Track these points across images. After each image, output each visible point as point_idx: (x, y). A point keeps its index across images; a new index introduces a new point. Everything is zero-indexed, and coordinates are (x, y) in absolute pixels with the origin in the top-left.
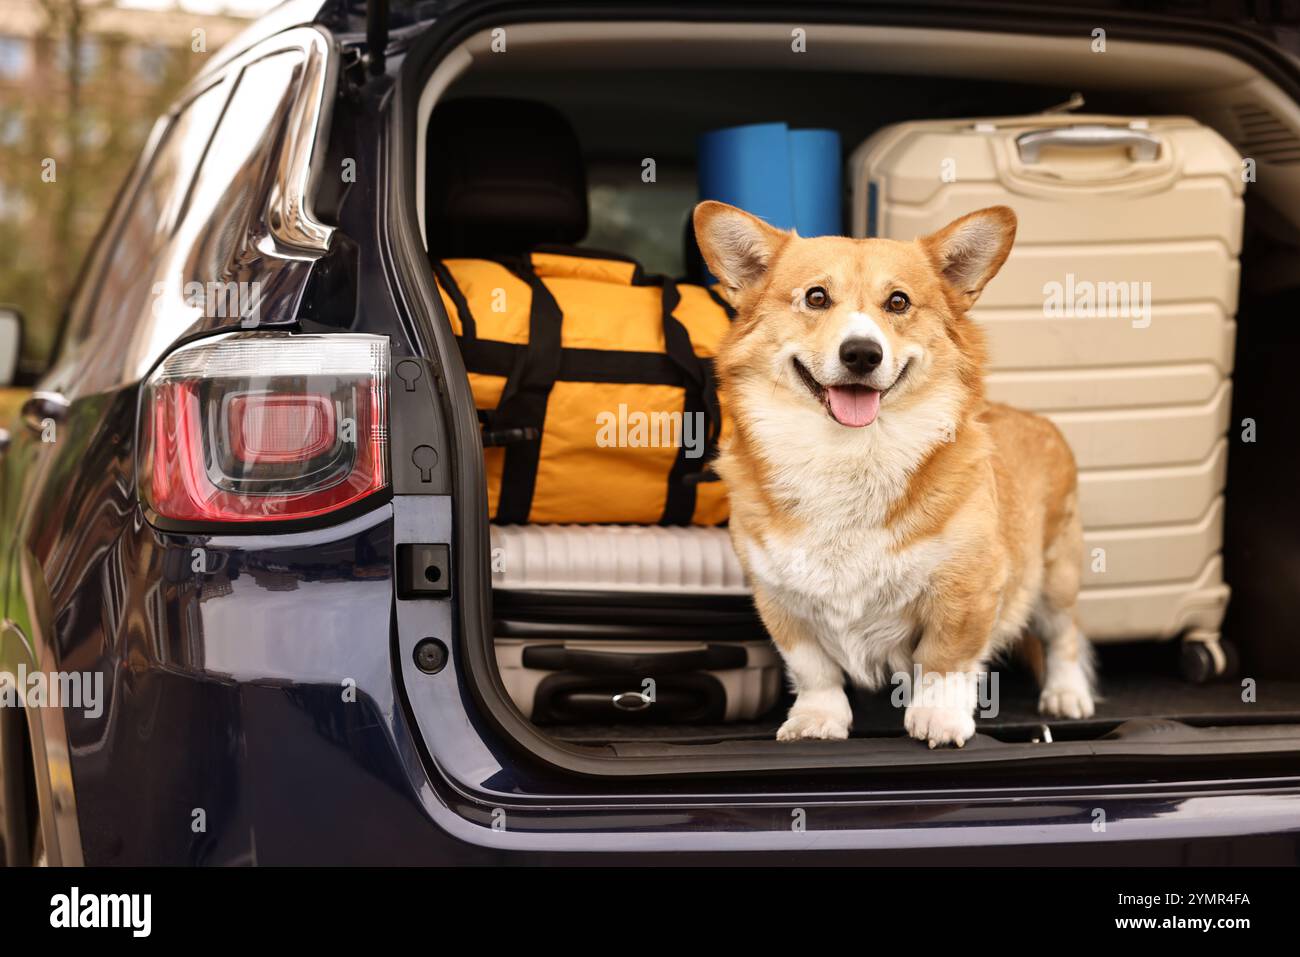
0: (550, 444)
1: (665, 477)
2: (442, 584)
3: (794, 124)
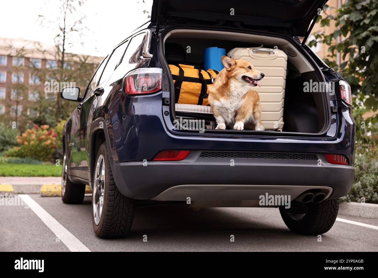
0: (182, 91)
1: (198, 97)
2: (169, 103)
3: (219, 47)
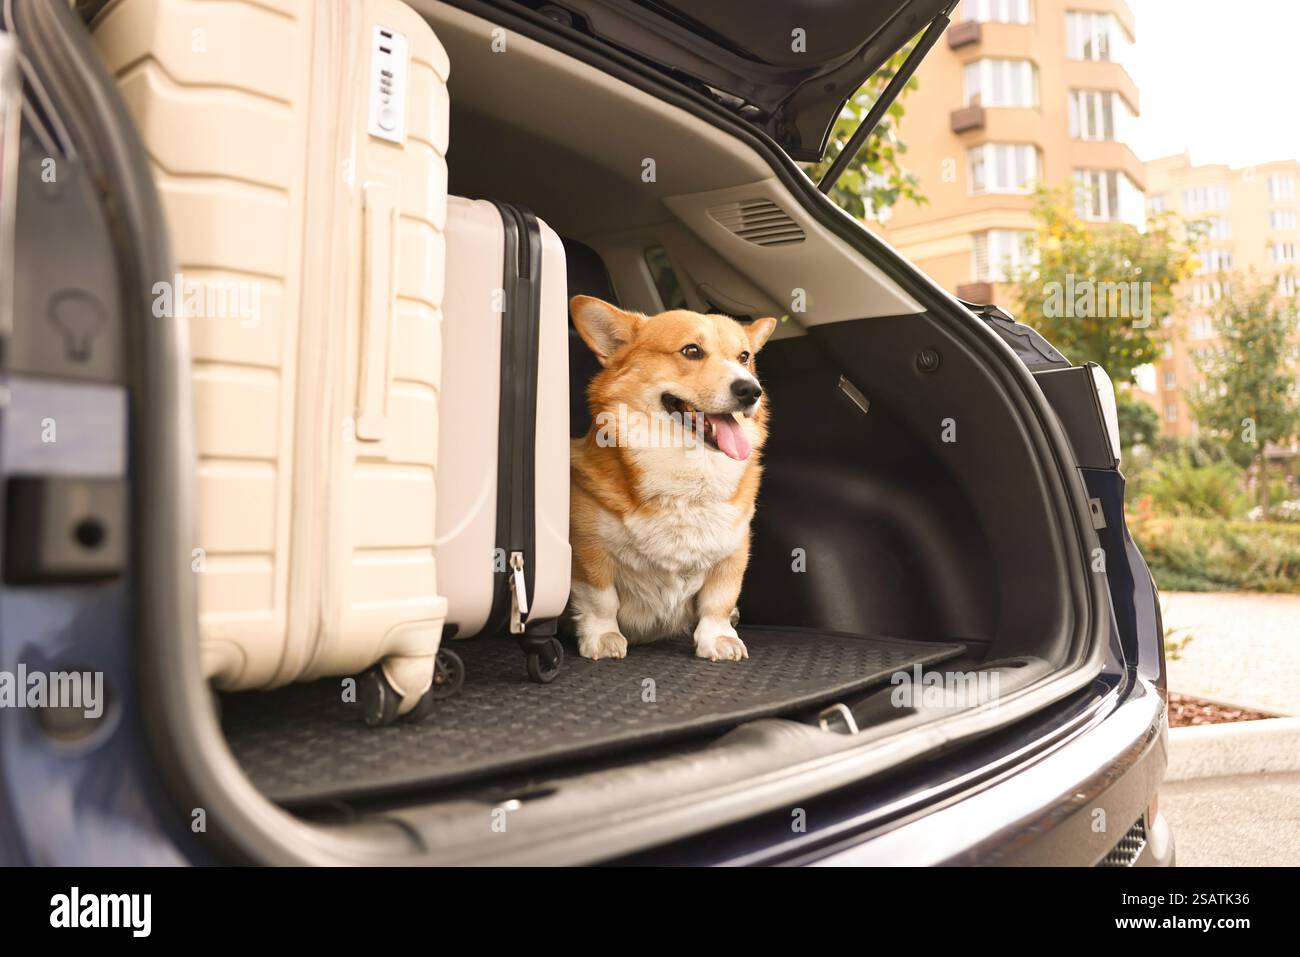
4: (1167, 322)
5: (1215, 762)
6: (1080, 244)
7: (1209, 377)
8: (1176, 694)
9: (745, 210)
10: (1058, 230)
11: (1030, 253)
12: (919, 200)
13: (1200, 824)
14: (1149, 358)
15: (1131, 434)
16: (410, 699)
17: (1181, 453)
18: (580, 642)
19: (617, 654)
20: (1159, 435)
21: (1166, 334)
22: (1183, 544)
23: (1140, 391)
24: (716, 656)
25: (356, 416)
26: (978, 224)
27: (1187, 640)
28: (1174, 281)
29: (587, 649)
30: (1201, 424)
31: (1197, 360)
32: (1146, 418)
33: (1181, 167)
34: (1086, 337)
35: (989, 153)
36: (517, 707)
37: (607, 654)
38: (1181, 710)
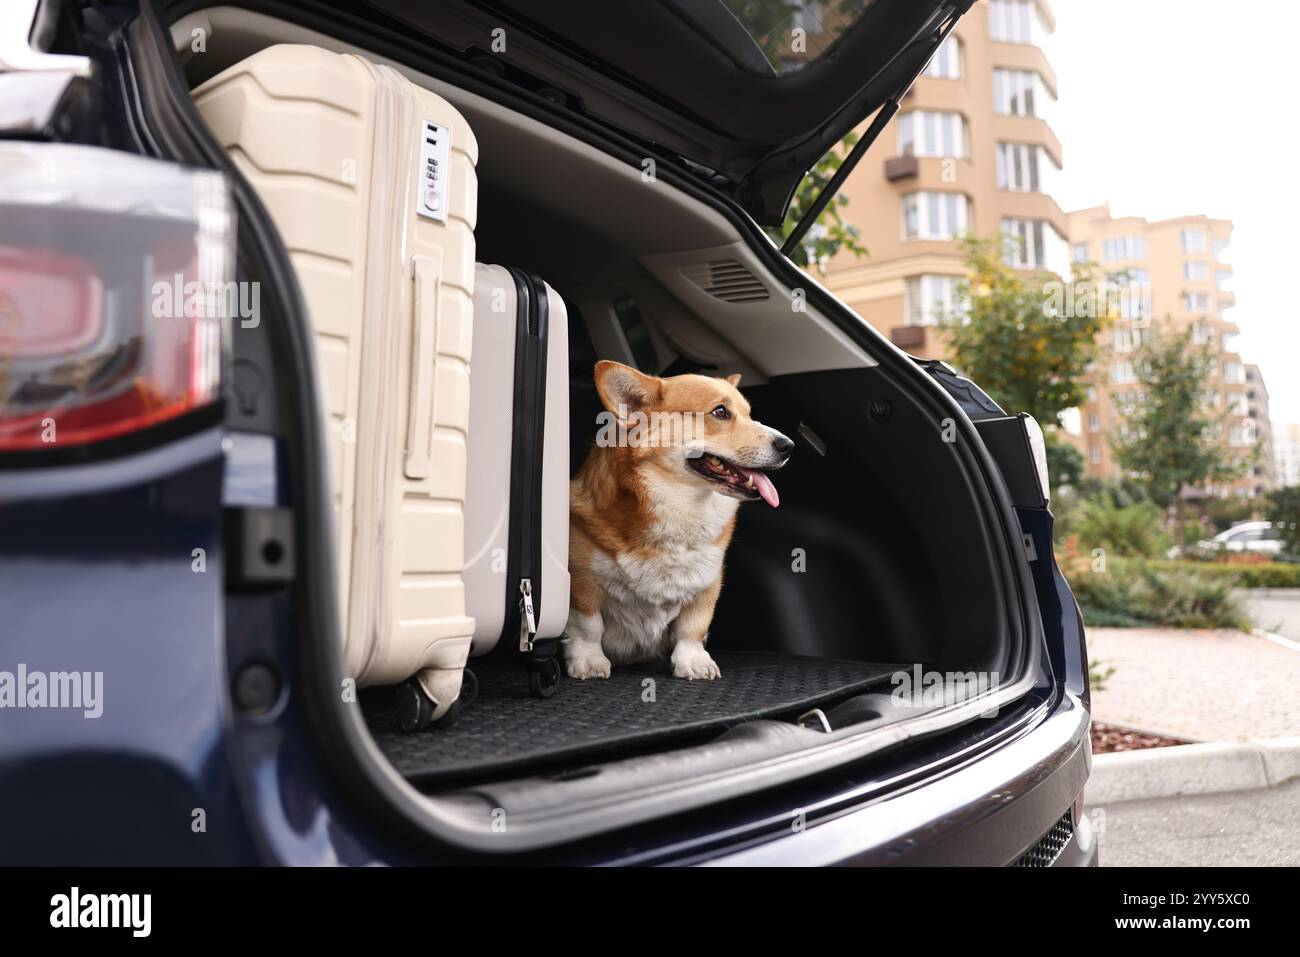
2: (286, 569)
4: (1091, 368)
5: (1136, 786)
6: (1009, 292)
7: (1130, 421)
8: (1100, 723)
9: (714, 269)
10: (989, 278)
11: (962, 300)
12: (859, 251)
13: (1122, 843)
14: (1074, 402)
15: (1058, 475)
16: (443, 706)
17: (1105, 494)
18: (568, 662)
19: (602, 675)
20: (1084, 476)
21: (1089, 380)
22: (1106, 581)
23: (1066, 433)
24: (692, 675)
25: (406, 457)
26: (911, 268)
27: (1111, 672)
28: (1097, 329)
29: (574, 670)
30: (1124, 467)
31: (1119, 404)
32: (1072, 459)
33: (1101, 218)
34: (1015, 381)
35: (922, 201)
36: (528, 716)
37: (593, 674)
38: (1105, 738)
